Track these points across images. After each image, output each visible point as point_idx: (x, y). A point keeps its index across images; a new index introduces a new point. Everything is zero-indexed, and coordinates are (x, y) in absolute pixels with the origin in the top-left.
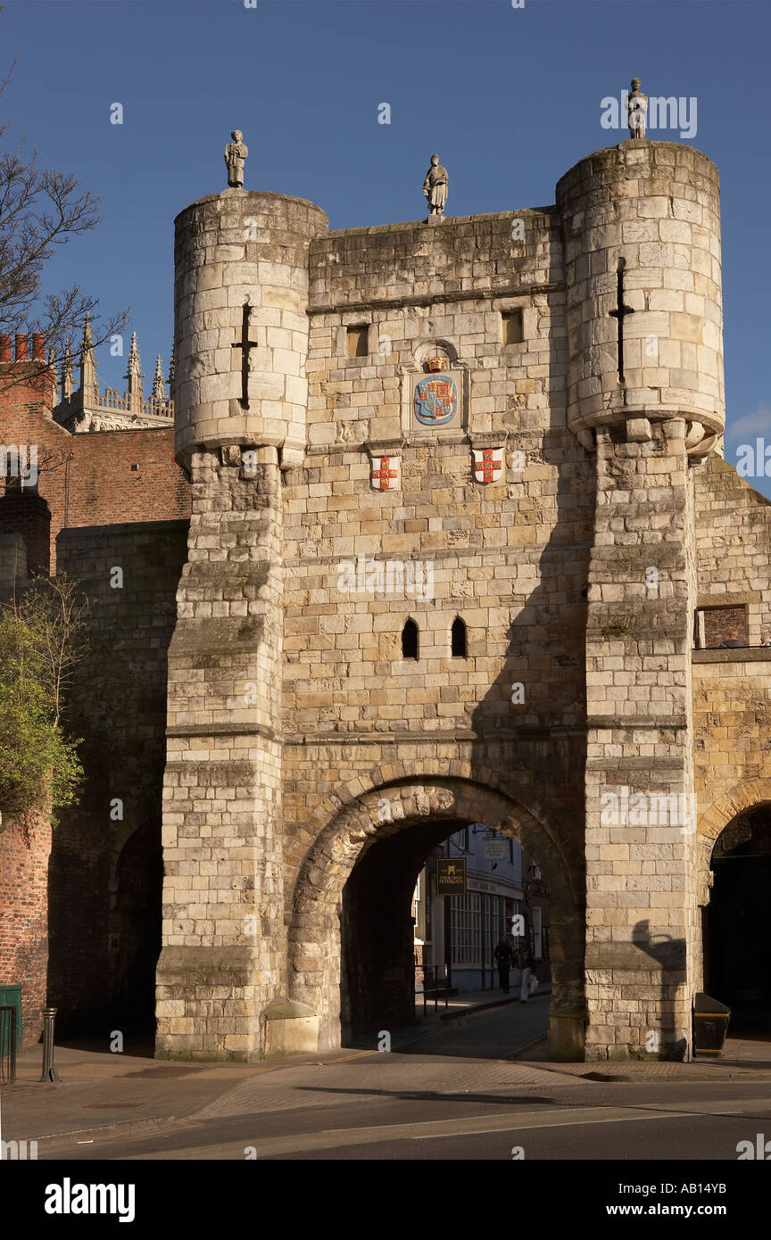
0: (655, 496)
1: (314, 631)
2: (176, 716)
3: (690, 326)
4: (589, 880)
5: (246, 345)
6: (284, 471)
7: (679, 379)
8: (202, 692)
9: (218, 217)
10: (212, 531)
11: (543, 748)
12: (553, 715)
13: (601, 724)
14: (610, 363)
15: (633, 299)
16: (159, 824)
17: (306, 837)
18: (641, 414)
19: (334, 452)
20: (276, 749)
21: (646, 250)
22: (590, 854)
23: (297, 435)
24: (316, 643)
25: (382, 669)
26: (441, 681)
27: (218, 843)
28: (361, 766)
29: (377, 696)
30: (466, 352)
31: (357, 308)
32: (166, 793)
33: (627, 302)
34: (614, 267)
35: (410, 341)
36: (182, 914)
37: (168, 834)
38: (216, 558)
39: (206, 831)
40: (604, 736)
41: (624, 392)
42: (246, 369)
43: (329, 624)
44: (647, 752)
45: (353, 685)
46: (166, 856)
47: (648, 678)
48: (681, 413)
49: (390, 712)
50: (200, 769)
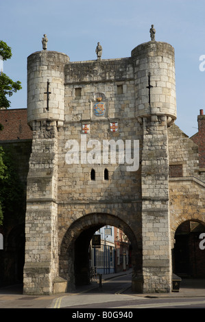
0: (159, 136)
1: (66, 172)
2: (29, 196)
3: (168, 91)
4: (143, 242)
5: (48, 93)
6: (58, 128)
7: (165, 105)
8: (36, 189)
9: (40, 58)
10: (39, 144)
11: (130, 205)
12: (132, 196)
13: (146, 199)
14: (146, 101)
15: (153, 84)
16: (24, 227)
17: (64, 230)
18: (155, 115)
19: (72, 123)
20: (56, 205)
21: (156, 71)
22: (143, 235)
23: (62, 118)
24: (67, 176)
25: (85, 183)
26: (102, 186)
27: (41, 232)
28: (80, 210)
29: (84, 191)
30: (108, 96)
31: (78, 84)
32: (26, 218)
33: (151, 84)
34: (147, 75)
35: (92, 93)
36: (31, 253)
37: (27, 230)
38: (40, 152)
39: (37, 229)
40: (147, 202)
41: (150, 109)
42: (48, 100)
43: (71, 170)
44: (158, 207)
45: (77, 187)
46: (26, 236)
47: (158, 186)
48: (165, 114)
49: (88, 195)
50: (36, 211)
